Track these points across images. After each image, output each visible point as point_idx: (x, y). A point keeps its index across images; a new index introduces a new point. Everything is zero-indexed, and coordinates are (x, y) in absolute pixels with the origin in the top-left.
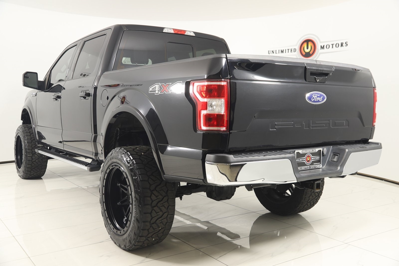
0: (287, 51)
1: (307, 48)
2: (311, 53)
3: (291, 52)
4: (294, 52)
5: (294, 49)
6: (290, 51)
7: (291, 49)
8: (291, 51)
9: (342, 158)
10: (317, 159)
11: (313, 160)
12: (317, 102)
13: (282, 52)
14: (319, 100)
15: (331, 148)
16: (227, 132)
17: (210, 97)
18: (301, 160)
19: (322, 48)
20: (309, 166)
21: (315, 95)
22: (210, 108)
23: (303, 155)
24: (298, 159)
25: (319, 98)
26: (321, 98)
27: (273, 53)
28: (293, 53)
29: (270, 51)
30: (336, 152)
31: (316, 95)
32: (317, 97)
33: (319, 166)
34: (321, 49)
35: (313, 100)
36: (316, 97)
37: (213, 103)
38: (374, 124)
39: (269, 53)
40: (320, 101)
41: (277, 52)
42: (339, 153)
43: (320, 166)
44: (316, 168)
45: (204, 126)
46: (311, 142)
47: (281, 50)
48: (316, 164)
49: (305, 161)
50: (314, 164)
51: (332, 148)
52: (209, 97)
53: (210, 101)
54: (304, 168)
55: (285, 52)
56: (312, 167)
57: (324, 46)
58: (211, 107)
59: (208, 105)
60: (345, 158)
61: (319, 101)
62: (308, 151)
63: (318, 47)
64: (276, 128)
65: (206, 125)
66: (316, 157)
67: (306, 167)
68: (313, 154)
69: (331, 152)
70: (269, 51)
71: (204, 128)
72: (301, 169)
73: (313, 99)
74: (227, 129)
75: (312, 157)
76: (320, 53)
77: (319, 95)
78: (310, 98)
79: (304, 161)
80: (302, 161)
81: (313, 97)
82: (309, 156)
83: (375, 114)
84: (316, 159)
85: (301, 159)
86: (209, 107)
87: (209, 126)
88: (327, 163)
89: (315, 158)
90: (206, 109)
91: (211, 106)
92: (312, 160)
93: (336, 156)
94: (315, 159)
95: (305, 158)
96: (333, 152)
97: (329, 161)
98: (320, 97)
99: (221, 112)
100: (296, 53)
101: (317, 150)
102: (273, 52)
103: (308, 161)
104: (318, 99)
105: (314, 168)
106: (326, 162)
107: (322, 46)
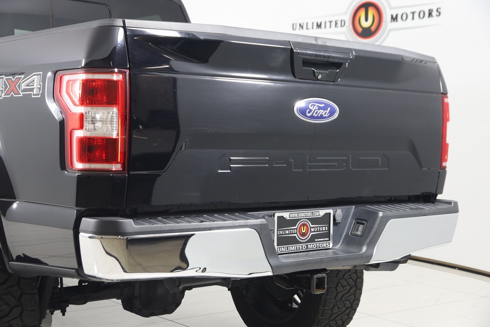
0: (328, 24)
1: (366, 20)
2: (373, 28)
3: (336, 27)
4: (341, 26)
5: (341, 21)
6: (333, 24)
7: (336, 21)
8: (336, 24)
9: (371, 228)
10: (323, 231)
11: (314, 232)
12: (317, 118)
13: (319, 26)
14: (322, 115)
15: (353, 208)
16: (125, 173)
17: (92, 104)
18: (287, 232)
19: (394, 19)
20: (304, 245)
21: (314, 105)
22: (91, 126)
23: (293, 222)
24: (282, 230)
25: (323, 111)
26: (328, 112)
27: (301, 28)
28: (339, 29)
29: (296, 24)
30: (362, 218)
31: (317, 104)
32: (319, 109)
33: (327, 245)
34: (391, 22)
35: (309, 115)
36: (315, 110)
37: (98, 116)
38: (444, 164)
39: (294, 28)
40: (325, 118)
41: (310, 26)
42: (366, 219)
43: (329, 244)
44: (319, 247)
45: (77, 161)
46: (308, 198)
47: (317, 24)
48: (319, 240)
49: (296, 235)
50: (316, 240)
51: (354, 210)
52: (89, 104)
53: (90, 112)
54: (294, 247)
55: (325, 27)
56: (311, 246)
57: (397, 15)
58: (93, 123)
59: (85, 119)
60: (377, 229)
61: (322, 117)
62: (302, 215)
63: (387, 18)
64: (230, 168)
65: (81, 159)
66: (320, 227)
67: (299, 246)
68: (314, 221)
69: (352, 218)
70: (293, 24)
71: (79, 166)
72: (288, 249)
73: (309, 113)
74: (123, 167)
75: (312, 227)
76: (391, 30)
77: (323, 105)
78: (303, 111)
79: (294, 233)
80: (290, 234)
81: (310, 108)
82: (304, 225)
83: (447, 145)
84: (320, 231)
85: (287, 230)
86: (89, 124)
87: (89, 161)
88: (344, 239)
89: (318, 228)
90: (81, 127)
91: (93, 121)
92: (311, 232)
93: (361, 225)
94: (317, 231)
95: (296, 229)
96: (356, 218)
97: (347, 235)
98: (325, 108)
99: (112, 134)
100: (344, 29)
101: (322, 212)
102: (301, 26)
103: (303, 235)
104: (321, 112)
105: (317, 248)
106: (341, 237)
107: (394, 16)
